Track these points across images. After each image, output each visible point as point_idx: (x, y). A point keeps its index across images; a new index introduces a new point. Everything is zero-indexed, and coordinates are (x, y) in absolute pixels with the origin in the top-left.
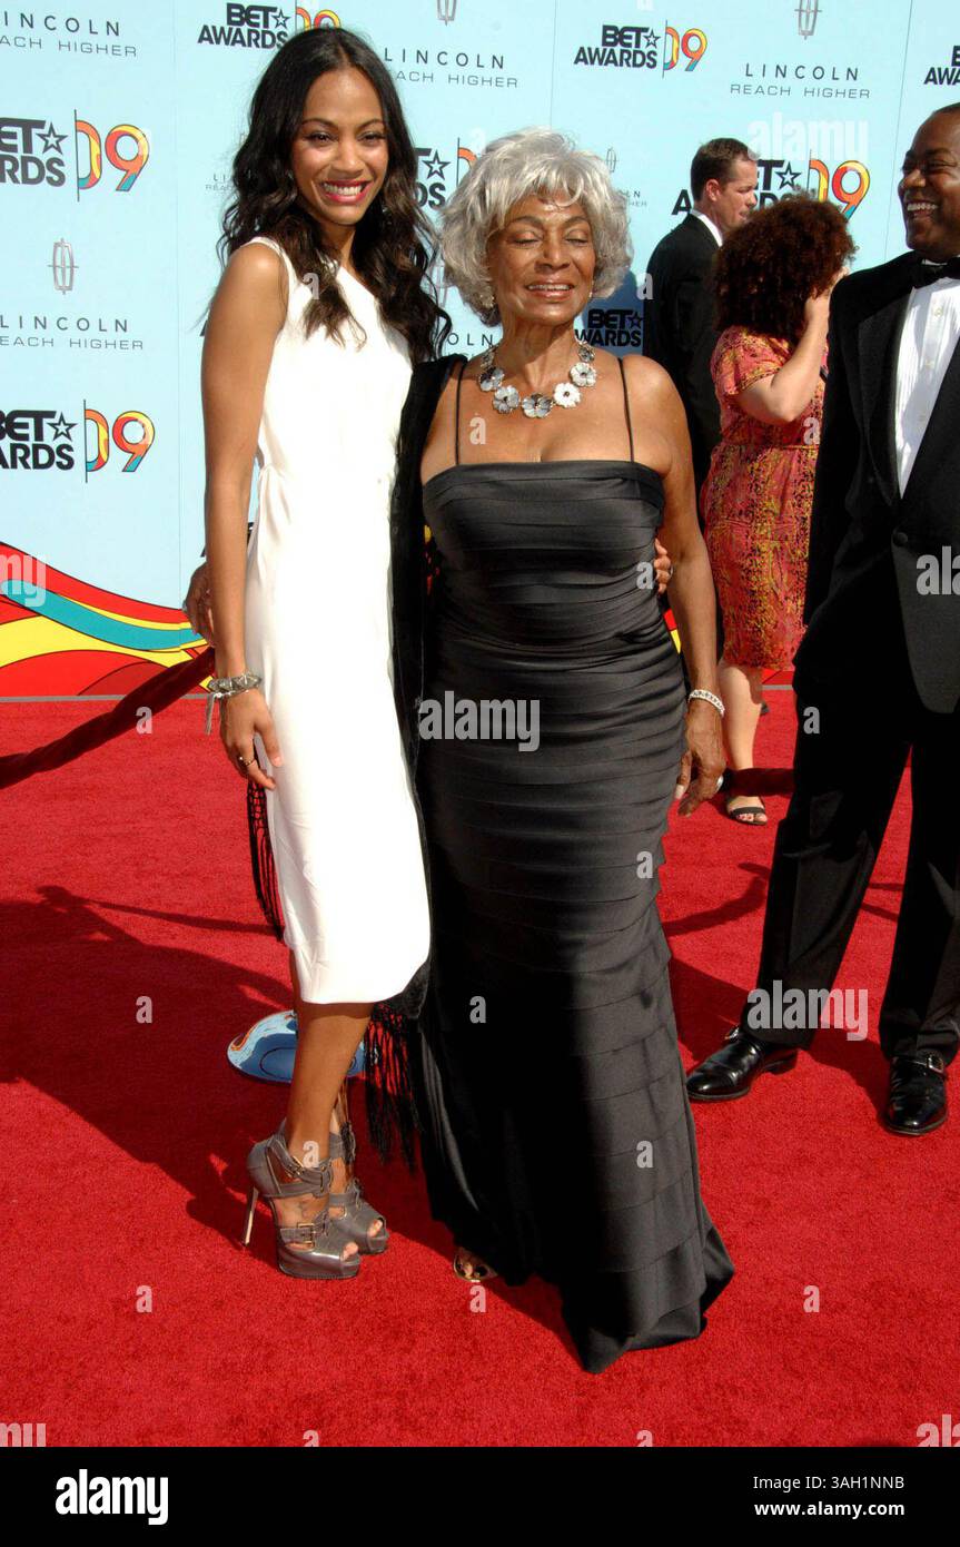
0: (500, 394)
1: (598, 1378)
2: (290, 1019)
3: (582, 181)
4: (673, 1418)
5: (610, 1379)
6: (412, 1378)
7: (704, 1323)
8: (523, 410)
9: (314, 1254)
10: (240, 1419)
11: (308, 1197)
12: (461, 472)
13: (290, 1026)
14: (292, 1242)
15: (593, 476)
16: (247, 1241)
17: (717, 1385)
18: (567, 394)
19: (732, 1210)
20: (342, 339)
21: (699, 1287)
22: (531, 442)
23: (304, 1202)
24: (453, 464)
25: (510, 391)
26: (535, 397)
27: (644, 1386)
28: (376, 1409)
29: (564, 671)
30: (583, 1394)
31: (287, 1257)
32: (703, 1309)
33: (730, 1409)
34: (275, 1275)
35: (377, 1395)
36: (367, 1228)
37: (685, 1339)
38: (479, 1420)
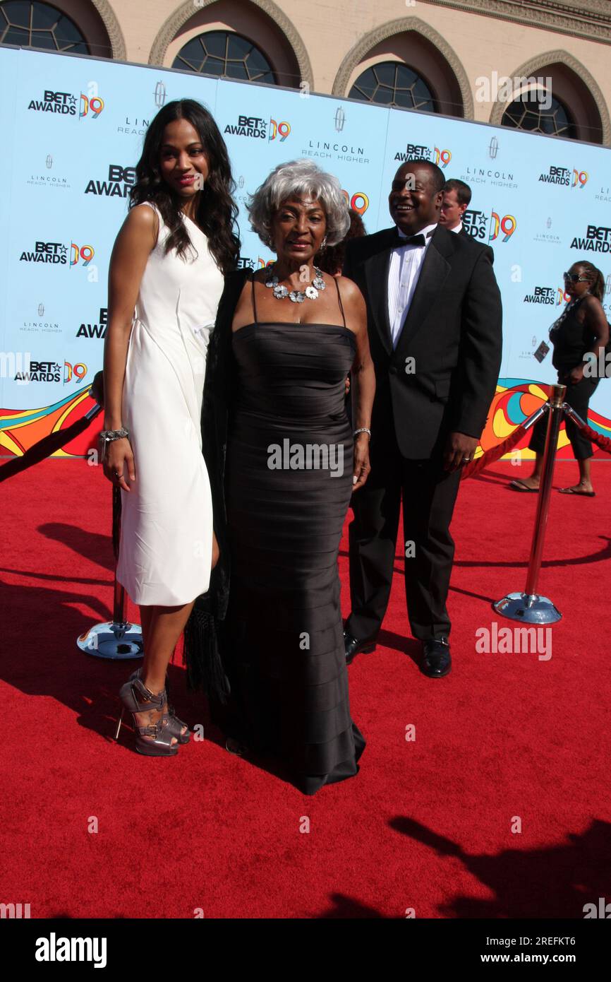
0: (276, 289)
1: (313, 797)
2: (112, 625)
3: (321, 189)
4: (354, 813)
5: (319, 797)
6: (219, 802)
7: (358, 767)
8: (290, 298)
9: (157, 742)
10: (135, 824)
11: (154, 711)
12: (257, 326)
13: (111, 629)
14: (145, 735)
15: (326, 332)
16: (117, 737)
17: (372, 796)
18: (312, 292)
19: (359, 716)
20: (185, 257)
21: (353, 751)
22: (295, 313)
23: (152, 714)
24: (253, 322)
25: (282, 288)
26: (296, 292)
27: (336, 799)
28: (204, 817)
29: (302, 432)
30: (307, 805)
31: (140, 743)
32: (357, 761)
33: (380, 807)
34: (133, 755)
35: (204, 810)
36: (180, 730)
37: (353, 776)
38: (259, 819)
